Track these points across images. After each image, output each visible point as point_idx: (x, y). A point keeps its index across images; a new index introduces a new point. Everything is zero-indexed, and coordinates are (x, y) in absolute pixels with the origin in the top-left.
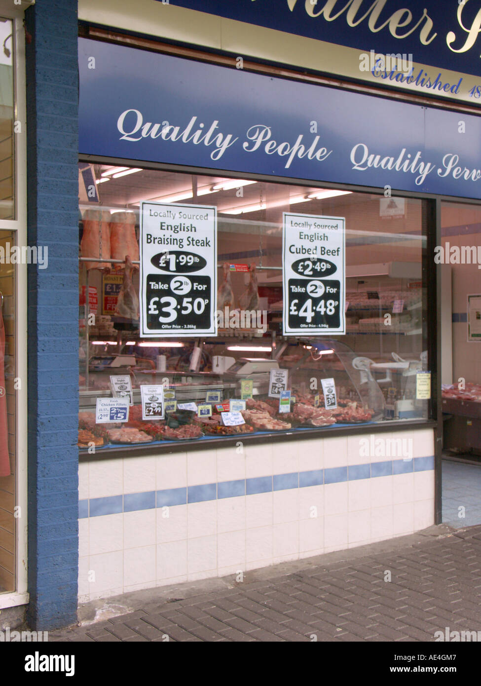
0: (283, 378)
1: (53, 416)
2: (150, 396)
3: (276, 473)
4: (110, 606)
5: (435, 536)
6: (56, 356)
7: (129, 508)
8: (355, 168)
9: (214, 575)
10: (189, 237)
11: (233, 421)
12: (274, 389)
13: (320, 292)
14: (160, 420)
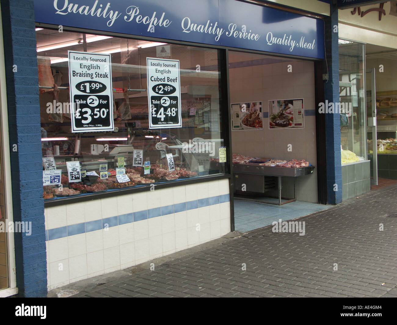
0: (140, 155)
1: (29, 181)
2: (72, 168)
3: (149, 208)
4: (64, 291)
5: (233, 238)
6: (29, 145)
7: (70, 234)
8: (184, 31)
9: (119, 269)
10: (96, 72)
11: (123, 180)
12: (136, 161)
13: (168, 103)
14: (79, 182)
